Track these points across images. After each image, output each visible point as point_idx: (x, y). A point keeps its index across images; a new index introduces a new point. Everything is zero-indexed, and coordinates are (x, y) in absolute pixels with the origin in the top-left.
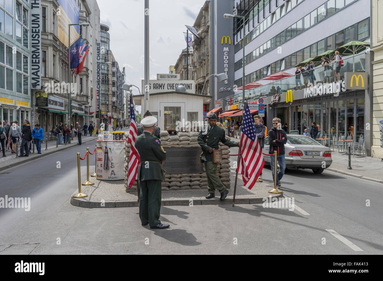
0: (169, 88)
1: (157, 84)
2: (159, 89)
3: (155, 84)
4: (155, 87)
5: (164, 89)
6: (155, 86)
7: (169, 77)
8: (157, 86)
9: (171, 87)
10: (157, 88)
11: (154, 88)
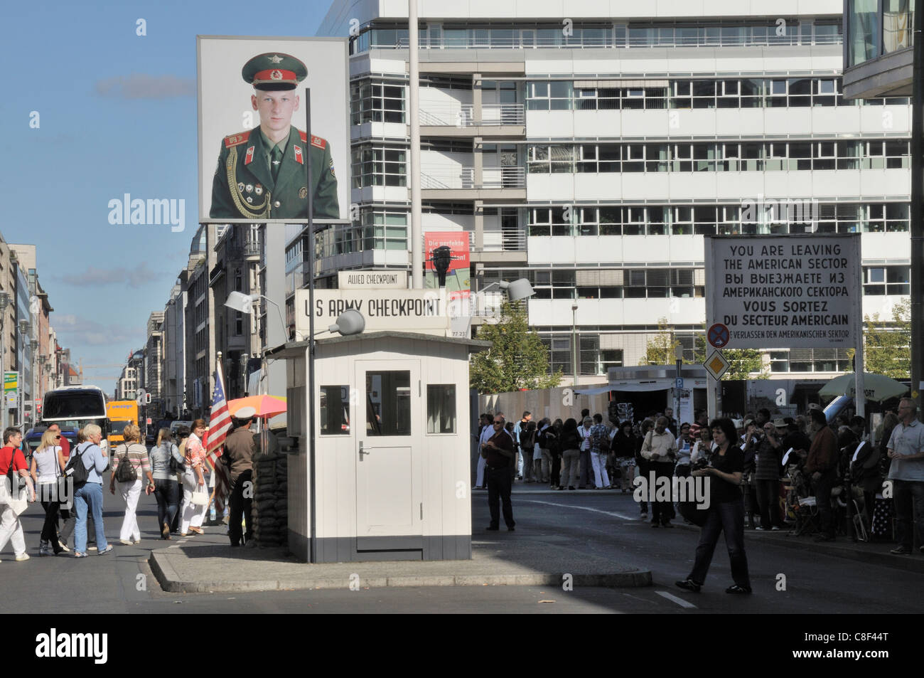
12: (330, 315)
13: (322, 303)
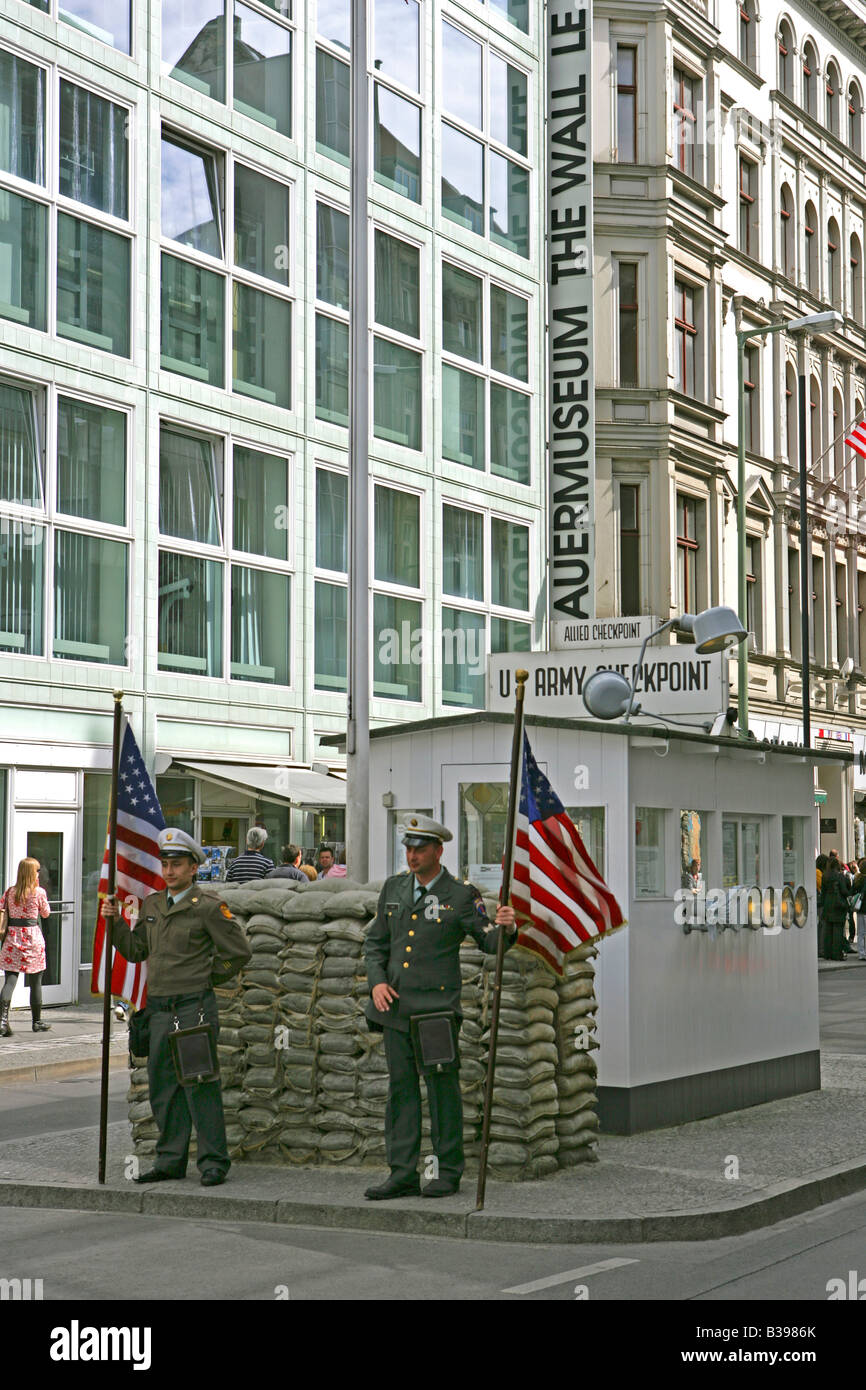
2: (562, 693)
4: (543, 686)
6: (541, 683)
7: (602, 635)
8: (553, 682)
10: (552, 690)
11: (541, 690)
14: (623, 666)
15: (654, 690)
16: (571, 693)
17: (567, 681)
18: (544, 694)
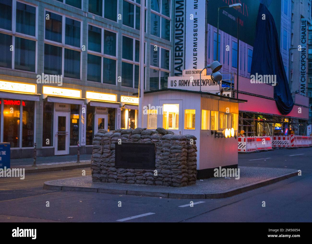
0: (194, 84)
1: (182, 80)
2: (185, 86)
3: (180, 81)
4: (181, 84)
5: (189, 86)
8: (183, 83)
9: (196, 84)
11: (180, 85)
12: (179, 86)
13: (176, 82)
14: (198, 80)
15: (205, 85)
16: (187, 86)
17: (186, 83)
18: (181, 86)
